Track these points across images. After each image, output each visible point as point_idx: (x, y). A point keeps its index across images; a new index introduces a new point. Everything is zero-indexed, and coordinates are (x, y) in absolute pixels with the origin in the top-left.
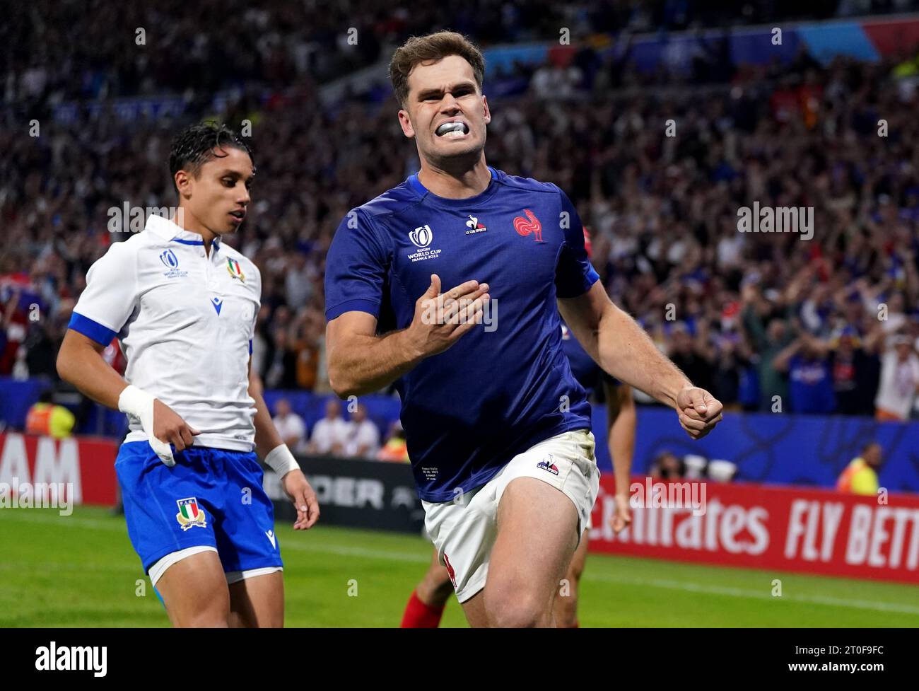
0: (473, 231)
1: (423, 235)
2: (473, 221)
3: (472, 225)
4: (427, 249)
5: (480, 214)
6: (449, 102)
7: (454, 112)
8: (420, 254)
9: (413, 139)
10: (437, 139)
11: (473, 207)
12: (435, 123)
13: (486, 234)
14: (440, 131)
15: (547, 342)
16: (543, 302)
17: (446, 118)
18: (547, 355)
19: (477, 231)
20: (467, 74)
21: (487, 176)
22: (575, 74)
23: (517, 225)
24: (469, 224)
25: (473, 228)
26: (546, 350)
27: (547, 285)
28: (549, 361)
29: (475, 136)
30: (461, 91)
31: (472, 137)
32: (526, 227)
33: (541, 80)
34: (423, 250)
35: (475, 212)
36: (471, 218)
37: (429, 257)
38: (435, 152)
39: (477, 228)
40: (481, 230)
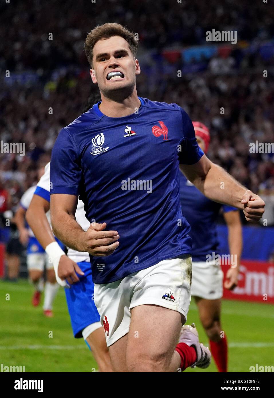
0: (128, 135)
1: (100, 139)
2: (128, 129)
3: (128, 131)
4: (101, 148)
5: (132, 125)
6: (113, 60)
7: (116, 66)
8: (97, 151)
9: (97, 83)
10: (107, 82)
11: (129, 121)
12: (106, 73)
13: (135, 137)
14: (108, 78)
15: (170, 195)
16: (169, 173)
17: (111, 70)
18: (169, 203)
19: (131, 135)
20: (124, 46)
21: (138, 103)
22: (231, 61)
23: (154, 131)
24: (126, 131)
25: (128, 133)
26: (169, 200)
27: (170, 163)
28: (170, 207)
29: (128, 79)
30: (120, 54)
31: (126, 79)
32: (158, 132)
33: (214, 64)
34: (98, 149)
35: (129, 124)
36: (128, 127)
37: (102, 152)
38: (106, 89)
39: (131, 133)
40: (133, 134)
